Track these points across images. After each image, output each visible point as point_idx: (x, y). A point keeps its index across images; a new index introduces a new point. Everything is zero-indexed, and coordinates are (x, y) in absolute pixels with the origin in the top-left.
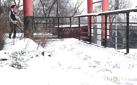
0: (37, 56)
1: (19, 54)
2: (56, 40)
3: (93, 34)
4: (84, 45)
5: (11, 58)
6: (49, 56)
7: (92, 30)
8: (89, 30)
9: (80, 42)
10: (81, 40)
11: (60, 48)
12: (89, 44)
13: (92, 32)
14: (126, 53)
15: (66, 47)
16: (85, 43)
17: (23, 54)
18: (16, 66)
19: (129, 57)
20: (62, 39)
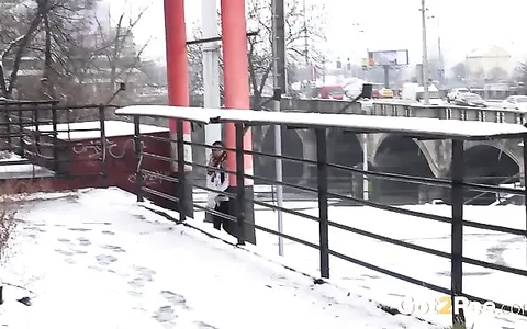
2: (49, 195)
3: (189, 164)
4: (159, 230)
6: (25, 301)
7: (188, 149)
8: (174, 146)
9: (143, 212)
10: (147, 203)
11: (64, 247)
12: (178, 223)
13: (188, 157)
14: (318, 276)
15: (85, 242)
16: (164, 219)
19: (331, 301)
20: (73, 194)
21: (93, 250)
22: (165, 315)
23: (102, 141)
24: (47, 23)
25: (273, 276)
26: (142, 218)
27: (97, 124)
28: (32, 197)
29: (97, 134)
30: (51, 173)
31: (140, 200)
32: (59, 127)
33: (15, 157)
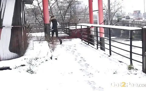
0: (47, 60)
1: (34, 59)
2: (67, 40)
4: (84, 46)
5: (28, 64)
6: (56, 59)
10: (83, 41)
12: (88, 45)
14: (109, 55)
15: (70, 48)
16: (85, 44)
17: (37, 59)
18: (30, 72)
19: (110, 60)
20: (71, 39)
21: (71, 50)
22: (80, 62)
23: (76, 30)
24: (71, 7)
25: (101, 55)
26: (82, 44)
27: (75, 27)
28: (64, 40)
29: (75, 28)
30: (68, 35)
31: (82, 41)
32: (70, 27)
33: (63, 32)
